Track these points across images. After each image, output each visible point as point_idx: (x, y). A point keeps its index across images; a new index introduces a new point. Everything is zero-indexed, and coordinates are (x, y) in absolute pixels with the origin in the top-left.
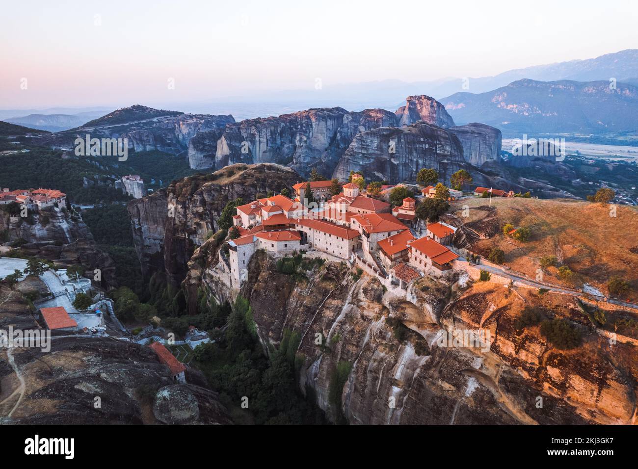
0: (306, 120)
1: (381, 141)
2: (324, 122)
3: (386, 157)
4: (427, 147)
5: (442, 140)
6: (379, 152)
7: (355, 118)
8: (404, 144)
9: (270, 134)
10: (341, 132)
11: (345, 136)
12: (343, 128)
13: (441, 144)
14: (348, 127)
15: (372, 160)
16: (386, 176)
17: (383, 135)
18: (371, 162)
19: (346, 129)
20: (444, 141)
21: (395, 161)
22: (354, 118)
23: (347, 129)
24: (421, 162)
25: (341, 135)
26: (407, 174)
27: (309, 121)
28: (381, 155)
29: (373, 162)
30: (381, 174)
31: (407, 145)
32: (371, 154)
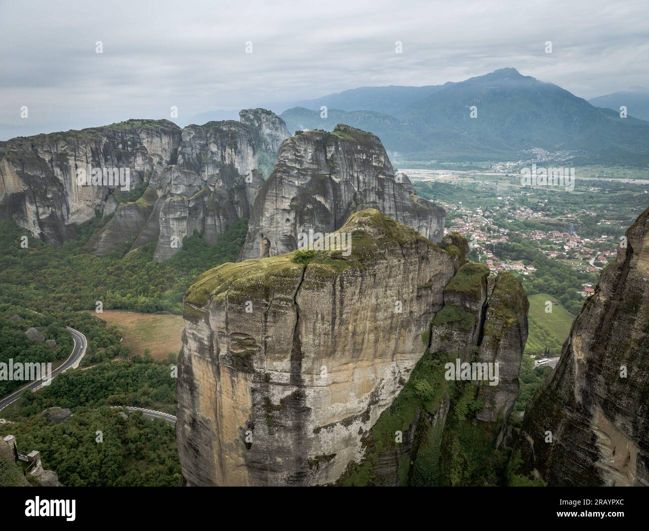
0: (132, 136)
1: (316, 150)
2: (159, 139)
3: (325, 173)
4: (364, 158)
5: (376, 148)
6: (315, 167)
7: (200, 132)
8: (343, 153)
9: (91, 154)
10: (183, 154)
11: (189, 159)
12: (185, 147)
13: (376, 154)
14: (191, 146)
15: (309, 178)
16: (329, 201)
17: (317, 141)
18: (308, 180)
19: (189, 150)
20: (378, 150)
21: (337, 178)
22: (198, 133)
23: (191, 148)
24: (361, 178)
25: (184, 157)
26: (350, 195)
27: (136, 137)
28: (318, 170)
29: (311, 181)
30: (323, 199)
31: (346, 155)
32: (306, 170)
